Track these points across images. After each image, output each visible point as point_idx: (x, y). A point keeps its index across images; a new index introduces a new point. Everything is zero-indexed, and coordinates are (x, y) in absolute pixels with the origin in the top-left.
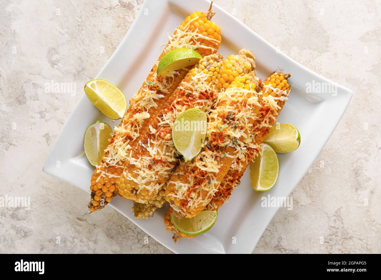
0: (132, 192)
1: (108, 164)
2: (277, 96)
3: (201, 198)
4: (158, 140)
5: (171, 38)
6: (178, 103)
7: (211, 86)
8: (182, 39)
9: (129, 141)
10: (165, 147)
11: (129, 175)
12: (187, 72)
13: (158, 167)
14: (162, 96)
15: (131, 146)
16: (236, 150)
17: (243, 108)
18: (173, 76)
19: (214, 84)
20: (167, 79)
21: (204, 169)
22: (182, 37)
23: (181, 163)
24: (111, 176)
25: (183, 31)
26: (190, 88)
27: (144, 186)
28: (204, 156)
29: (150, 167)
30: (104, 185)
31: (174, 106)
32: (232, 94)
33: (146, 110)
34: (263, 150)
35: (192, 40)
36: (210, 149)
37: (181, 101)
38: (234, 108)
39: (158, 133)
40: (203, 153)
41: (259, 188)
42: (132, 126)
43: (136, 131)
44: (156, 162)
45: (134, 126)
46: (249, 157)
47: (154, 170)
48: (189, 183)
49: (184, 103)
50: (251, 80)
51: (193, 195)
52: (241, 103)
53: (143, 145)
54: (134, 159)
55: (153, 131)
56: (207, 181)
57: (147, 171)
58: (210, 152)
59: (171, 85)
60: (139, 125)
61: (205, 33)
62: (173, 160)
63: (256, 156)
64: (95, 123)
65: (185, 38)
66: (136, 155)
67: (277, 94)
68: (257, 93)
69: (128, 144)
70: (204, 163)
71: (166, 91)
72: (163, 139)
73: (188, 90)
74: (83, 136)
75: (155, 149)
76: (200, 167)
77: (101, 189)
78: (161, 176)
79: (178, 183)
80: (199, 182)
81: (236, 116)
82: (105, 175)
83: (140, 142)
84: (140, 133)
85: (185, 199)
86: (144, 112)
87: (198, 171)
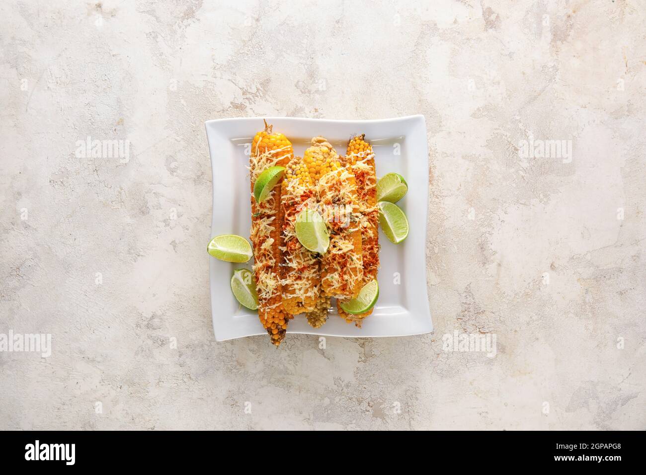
0: (298, 306)
1: (265, 299)
2: (363, 158)
3: (353, 276)
4: (292, 254)
5: (250, 168)
6: (289, 215)
7: (306, 186)
8: (260, 164)
9: (270, 270)
10: (301, 255)
11: (288, 295)
12: (281, 186)
13: (306, 274)
14: (273, 218)
15: (275, 272)
16: (356, 222)
17: (341, 186)
18: (271, 197)
19: (307, 182)
20: (268, 202)
21: (340, 252)
22: (259, 162)
23: (321, 260)
24: (274, 307)
25: (256, 156)
26: (291, 198)
27: (305, 295)
28: (335, 242)
29: (299, 278)
30: (274, 317)
31: (287, 219)
32: (325, 182)
33: (268, 237)
34: (381, 208)
35: (268, 159)
36: (336, 234)
37: (290, 213)
38: (334, 191)
39: (289, 248)
40: (333, 240)
41: (398, 240)
42: (265, 257)
43: (270, 258)
44: (301, 270)
45: (266, 256)
46: (373, 221)
47: (304, 278)
48: (337, 270)
49: (293, 212)
50: (334, 161)
51: (346, 277)
52: (337, 184)
53: (283, 265)
54: (283, 280)
55: (284, 249)
56: (349, 260)
57: (299, 282)
58: (338, 237)
59: (275, 204)
60: (270, 252)
61: (275, 147)
62: (314, 260)
63: (378, 217)
64: (234, 274)
65: (262, 161)
66: (283, 276)
67: (362, 156)
68: (345, 168)
69: (271, 272)
70: (338, 248)
71: (273, 212)
72: (295, 250)
73: (290, 200)
74: (231, 291)
75: (294, 262)
76: (337, 253)
77: (273, 322)
78: (312, 279)
79: (329, 277)
80: (343, 265)
81: (339, 196)
82: (269, 309)
83: (279, 264)
84: (275, 258)
85: (341, 284)
86: (267, 240)
87: (338, 256)
